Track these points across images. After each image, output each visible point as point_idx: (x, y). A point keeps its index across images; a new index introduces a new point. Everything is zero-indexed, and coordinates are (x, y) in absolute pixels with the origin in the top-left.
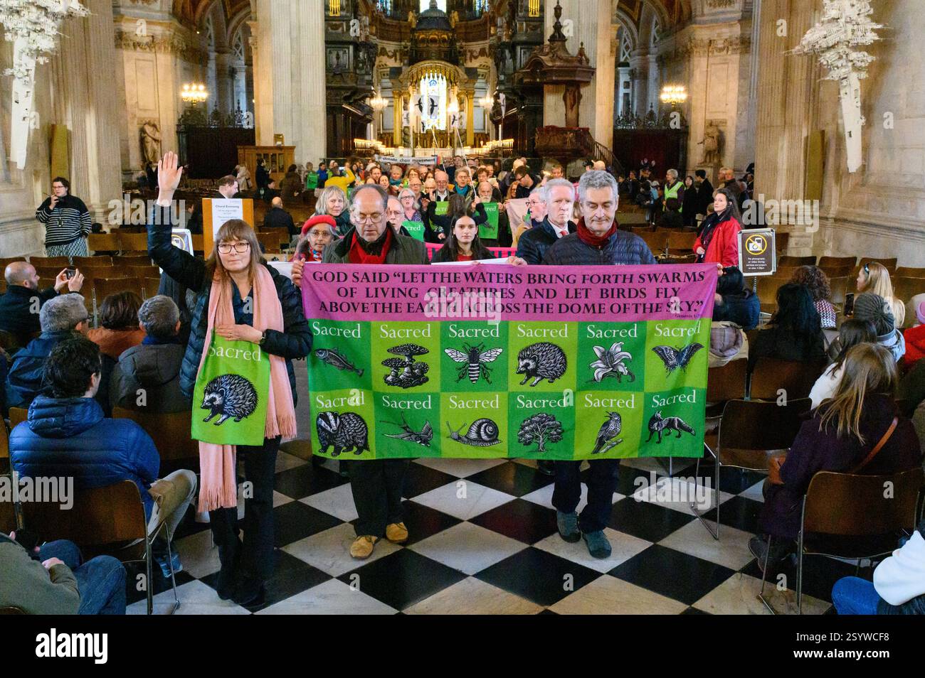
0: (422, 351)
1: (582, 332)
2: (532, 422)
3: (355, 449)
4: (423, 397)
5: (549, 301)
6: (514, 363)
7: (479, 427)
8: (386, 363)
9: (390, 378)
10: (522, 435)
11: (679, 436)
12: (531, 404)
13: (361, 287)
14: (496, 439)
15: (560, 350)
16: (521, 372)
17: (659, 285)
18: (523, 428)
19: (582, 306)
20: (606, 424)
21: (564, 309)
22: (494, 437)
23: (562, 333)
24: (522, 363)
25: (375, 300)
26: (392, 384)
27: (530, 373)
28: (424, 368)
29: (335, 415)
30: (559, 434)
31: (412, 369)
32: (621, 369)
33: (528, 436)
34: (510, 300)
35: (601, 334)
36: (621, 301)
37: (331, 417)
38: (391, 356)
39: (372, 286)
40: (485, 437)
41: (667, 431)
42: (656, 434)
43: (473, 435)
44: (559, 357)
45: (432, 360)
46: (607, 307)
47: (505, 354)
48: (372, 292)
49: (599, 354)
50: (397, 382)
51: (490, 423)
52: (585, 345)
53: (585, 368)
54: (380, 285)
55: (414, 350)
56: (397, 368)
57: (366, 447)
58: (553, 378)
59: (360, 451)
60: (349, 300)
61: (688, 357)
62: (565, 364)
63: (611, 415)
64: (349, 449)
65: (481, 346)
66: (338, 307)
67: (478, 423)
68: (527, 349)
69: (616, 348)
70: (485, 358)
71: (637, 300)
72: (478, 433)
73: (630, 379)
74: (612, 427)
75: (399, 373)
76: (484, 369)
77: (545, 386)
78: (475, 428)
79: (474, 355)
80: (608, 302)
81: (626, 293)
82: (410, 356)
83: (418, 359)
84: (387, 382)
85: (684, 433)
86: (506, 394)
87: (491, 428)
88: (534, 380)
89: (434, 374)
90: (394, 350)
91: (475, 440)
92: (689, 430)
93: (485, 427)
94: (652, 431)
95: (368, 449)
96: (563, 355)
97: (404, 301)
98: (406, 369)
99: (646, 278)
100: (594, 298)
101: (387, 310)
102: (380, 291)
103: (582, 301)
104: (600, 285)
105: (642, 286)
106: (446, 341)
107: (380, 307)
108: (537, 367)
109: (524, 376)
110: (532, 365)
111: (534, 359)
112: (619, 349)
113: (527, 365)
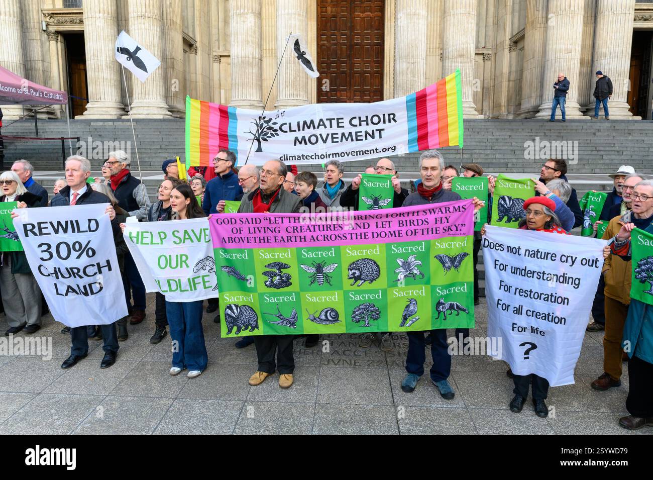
0: (286, 267)
1: (389, 249)
2: (360, 309)
3: (250, 328)
4: (290, 294)
5: (365, 231)
6: (346, 273)
7: (326, 312)
8: (265, 274)
9: (268, 283)
10: (354, 317)
11: (458, 315)
12: (358, 298)
13: (245, 227)
14: (338, 320)
15: (375, 263)
16: (350, 278)
17: (436, 216)
18: (354, 313)
19: (388, 233)
20: (408, 306)
21: (375, 235)
22: (336, 318)
23: (375, 251)
24: (351, 273)
25: (255, 235)
26: (270, 286)
27: (357, 279)
28: (288, 277)
29: (237, 306)
30: (378, 314)
31: (281, 277)
32: (415, 272)
33: (358, 317)
34: (340, 232)
35: (401, 250)
36: (413, 228)
37: (234, 308)
38: (267, 269)
39: (252, 226)
40: (330, 318)
41: (449, 312)
42: (442, 314)
43: (323, 317)
44: (374, 267)
45: (293, 272)
46: (404, 232)
47: (339, 267)
48: (252, 230)
49: (400, 264)
50: (272, 285)
51: (333, 310)
52: (391, 258)
54: (257, 226)
55: (281, 266)
56: (272, 277)
57: (256, 327)
58: (372, 280)
59: (253, 329)
60: (238, 235)
62: (379, 271)
63: (411, 301)
64: (246, 328)
65: (324, 263)
66: (233, 240)
67: (325, 310)
68: (353, 263)
69: (411, 259)
70: (326, 270)
71: (423, 227)
72: (326, 315)
73: (421, 276)
74: (411, 308)
75: (273, 280)
76: (327, 278)
77: (366, 285)
78: (323, 313)
79: (319, 268)
80: (404, 229)
81: (415, 223)
82: (279, 269)
83: (284, 271)
84: (266, 285)
85: (461, 312)
86: (341, 292)
87: (334, 314)
88: (359, 282)
89: (295, 280)
90: (269, 266)
91: (324, 320)
92: (464, 310)
93: (330, 313)
94: (439, 312)
95: (258, 328)
96: (377, 266)
97: (272, 235)
98: (278, 277)
99: (428, 212)
100: (395, 227)
101: (262, 241)
102: (256, 229)
103: (387, 230)
104: (398, 218)
105: (425, 217)
106: (301, 261)
107: (257, 240)
108: (361, 274)
109: (352, 281)
110: (358, 273)
111: (359, 269)
112: (413, 259)
113: (355, 273)
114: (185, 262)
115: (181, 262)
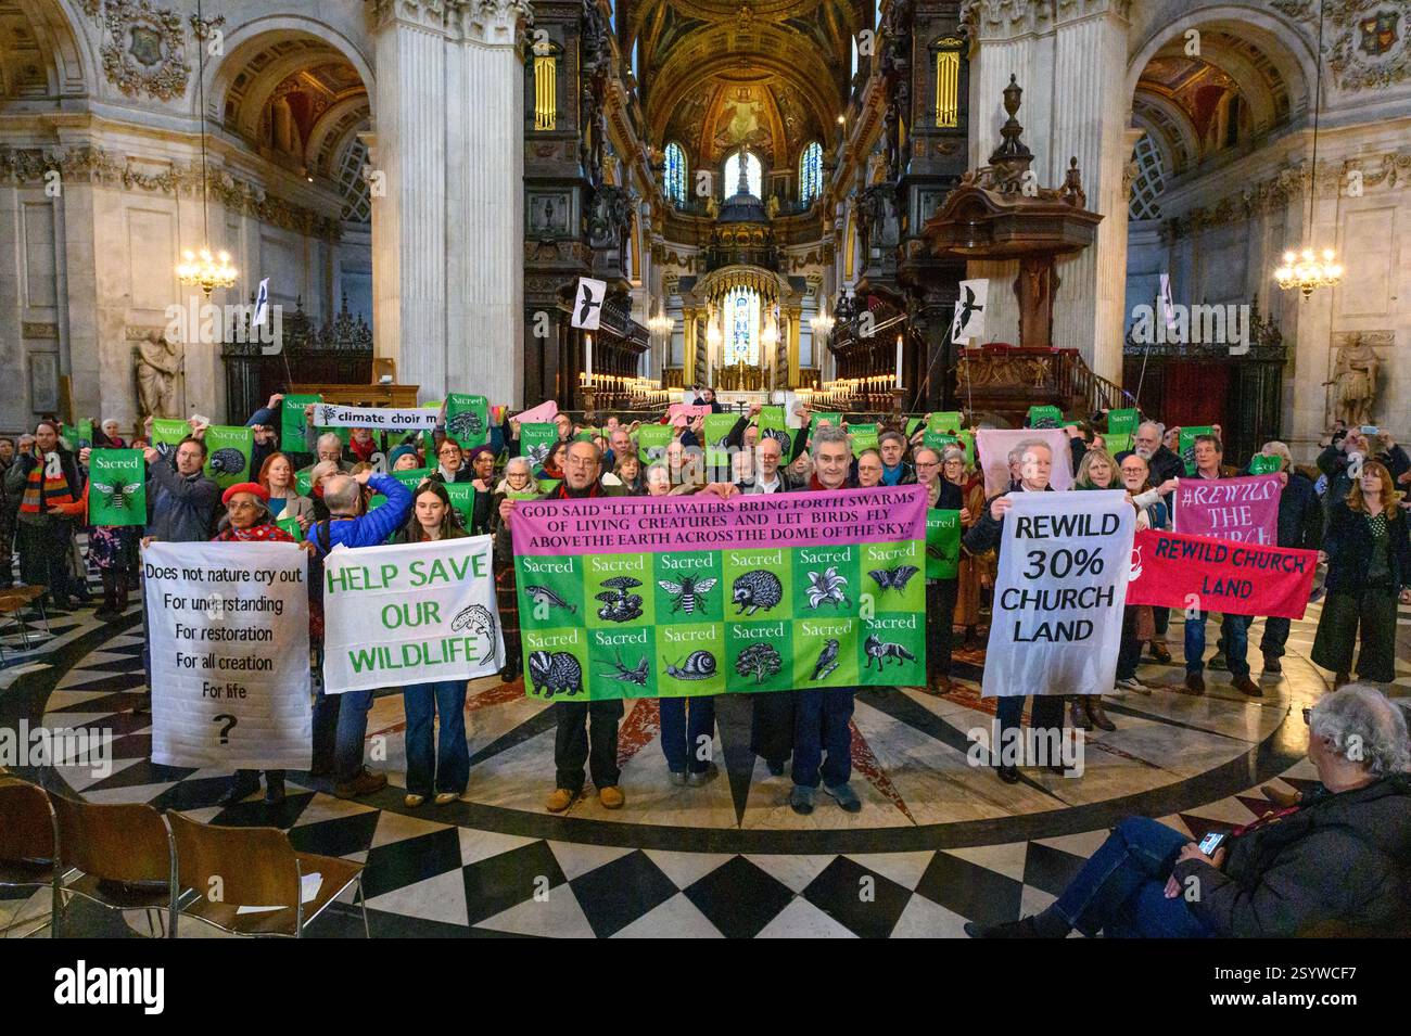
0: (635, 583)
1: (796, 558)
2: (749, 653)
3: (568, 690)
4: (638, 631)
5: (761, 527)
6: (729, 592)
7: (696, 659)
8: (600, 597)
9: (603, 612)
10: (740, 666)
11: (901, 664)
12: (748, 634)
13: (571, 521)
14: (713, 671)
15: (775, 577)
16: (736, 602)
17: (869, 507)
18: (740, 658)
19: (795, 532)
20: (825, 652)
21: (776, 534)
22: (711, 669)
23: (776, 559)
24: (737, 593)
25: (587, 533)
26: (607, 617)
27: (746, 603)
28: (638, 601)
29: (547, 655)
30: (777, 664)
31: (626, 602)
32: (837, 595)
33: (745, 666)
34: (722, 528)
35: (814, 559)
36: (833, 524)
37: (543, 657)
38: (605, 589)
39: (583, 519)
40: (702, 669)
41: (887, 658)
42: (875, 660)
43: (690, 668)
44: (774, 585)
45: (646, 592)
46: (820, 532)
47: (720, 583)
48: (583, 525)
49: (814, 580)
50: (611, 616)
51: (706, 654)
52: (800, 571)
53: (800, 595)
54: (590, 518)
55: (627, 583)
57: (579, 688)
58: (769, 606)
59: (573, 692)
60: (560, 534)
61: (905, 580)
62: (780, 591)
63: (829, 643)
64: (563, 690)
65: (695, 577)
66: (549, 542)
67: (695, 655)
68: (742, 578)
69: (830, 572)
70: (698, 589)
71: (848, 524)
72: (695, 665)
73: (846, 604)
74: (830, 654)
76: (699, 600)
77: (761, 615)
78: (691, 661)
79: (688, 586)
80: (820, 526)
81: (838, 517)
82: (623, 589)
83: (632, 591)
84: (601, 616)
85: (905, 660)
86: (721, 625)
87: (708, 660)
88: (751, 609)
89: (648, 607)
90: (607, 583)
91: (692, 673)
92: (910, 658)
93: (702, 659)
94: (871, 656)
95: (582, 691)
96: (778, 582)
97: (614, 532)
99: (856, 500)
100: (806, 522)
101: (599, 543)
102: (591, 524)
103: (794, 527)
104: (812, 509)
105: (853, 508)
106: (660, 573)
107: (591, 540)
108: (753, 596)
109: (739, 606)
110: (747, 594)
111: (749, 588)
112: (833, 574)
113: (743, 594)
114: (433, 614)
115: (427, 614)
